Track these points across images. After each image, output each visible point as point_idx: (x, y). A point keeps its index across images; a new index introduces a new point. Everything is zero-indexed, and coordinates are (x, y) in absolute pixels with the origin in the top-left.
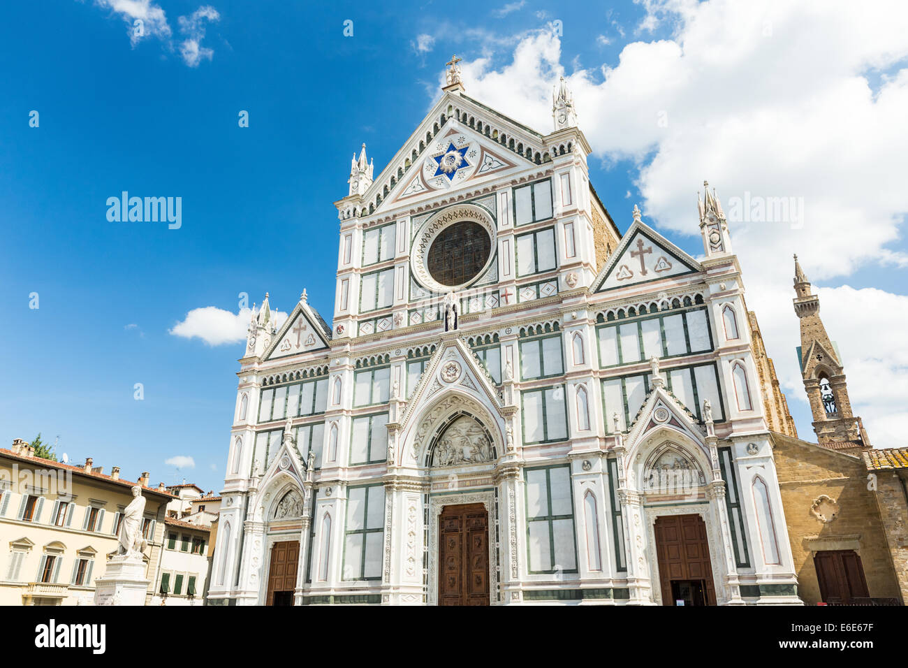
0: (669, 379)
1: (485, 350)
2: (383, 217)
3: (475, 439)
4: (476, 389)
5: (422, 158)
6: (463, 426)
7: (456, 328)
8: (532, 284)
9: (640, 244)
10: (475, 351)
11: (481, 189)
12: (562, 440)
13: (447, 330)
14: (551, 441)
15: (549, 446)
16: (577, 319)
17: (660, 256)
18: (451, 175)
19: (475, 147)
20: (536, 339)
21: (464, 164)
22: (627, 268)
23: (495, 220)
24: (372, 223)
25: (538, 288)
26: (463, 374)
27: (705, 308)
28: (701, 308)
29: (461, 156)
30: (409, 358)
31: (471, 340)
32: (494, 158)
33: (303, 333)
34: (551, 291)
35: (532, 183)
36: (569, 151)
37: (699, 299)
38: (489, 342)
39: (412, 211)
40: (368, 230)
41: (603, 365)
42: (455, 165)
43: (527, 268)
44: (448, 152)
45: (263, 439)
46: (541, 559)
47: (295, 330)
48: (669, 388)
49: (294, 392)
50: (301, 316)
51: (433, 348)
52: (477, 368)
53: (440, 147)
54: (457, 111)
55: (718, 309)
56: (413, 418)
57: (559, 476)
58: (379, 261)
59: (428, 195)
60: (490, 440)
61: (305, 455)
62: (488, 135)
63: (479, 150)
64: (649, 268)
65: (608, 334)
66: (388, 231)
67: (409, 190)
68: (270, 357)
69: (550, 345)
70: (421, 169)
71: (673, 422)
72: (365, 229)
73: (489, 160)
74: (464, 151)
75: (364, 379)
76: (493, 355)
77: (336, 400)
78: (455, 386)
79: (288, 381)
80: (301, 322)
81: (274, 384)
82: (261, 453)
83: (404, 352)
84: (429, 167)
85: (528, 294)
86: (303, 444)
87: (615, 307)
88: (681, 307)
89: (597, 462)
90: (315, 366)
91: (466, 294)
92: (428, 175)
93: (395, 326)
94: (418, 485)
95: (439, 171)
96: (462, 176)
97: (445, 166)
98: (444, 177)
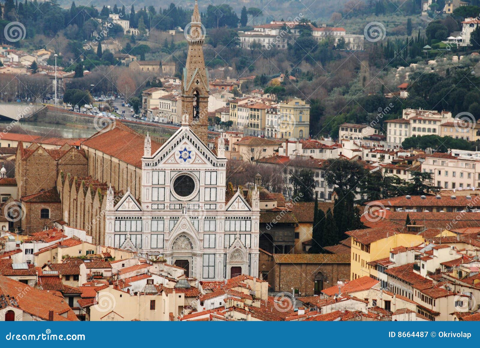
0: (240, 237)
1: (194, 221)
2: (160, 168)
3: (186, 243)
4: (191, 232)
5: (175, 150)
6: (182, 238)
7: (186, 213)
8: (209, 204)
9: (238, 200)
10: (191, 221)
11: (195, 168)
12: (213, 248)
15: (210, 249)
16: (221, 218)
17: (243, 204)
20: (209, 220)
22: (234, 206)
23: (199, 180)
24: (156, 169)
26: (188, 227)
27: (251, 220)
29: (189, 154)
30: (170, 219)
32: (200, 159)
33: (130, 204)
35: (211, 172)
36: (224, 166)
37: (250, 218)
39: (171, 169)
41: (226, 230)
42: (186, 157)
43: (207, 198)
44: (184, 150)
45: (117, 237)
46: (206, 276)
47: (127, 202)
48: (240, 239)
49: (128, 223)
50: (129, 197)
51: (178, 217)
52: (192, 226)
53: (181, 148)
54: (188, 136)
55: (254, 222)
56: (172, 238)
57: (212, 257)
58: (158, 184)
59: (177, 165)
60: (191, 244)
61: (135, 244)
62: (199, 150)
63: (195, 154)
64: (240, 207)
65: (228, 222)
66: (162, 174)
67: (170, 161)
68: (118, 210)
69: (213, 223)
70: (174, 154)
71: (240, 247)
72: (153, 171)
73: (198, 159)
74: (190, 152)
75: (155, 223)
76: (196, 222)
77: (147, 229)
78: (185, 230)
79: (126, 219)
80: (129, 199)
81: (120, 219)
82: (117, 241)
83: (169, 217)
84: (177, 155)
85: (207, 207)
86: (134, 240)
87: (230, 216)
88: (246, 219)
89: (222, 255)
90: (137, 216)
91: (189, 203)
92: (177, 157)
93: (166, 208)
94: (171, 255)
95: (181, 157)
96: (189, 162)
97: (183, 156)
98: (182, 160)
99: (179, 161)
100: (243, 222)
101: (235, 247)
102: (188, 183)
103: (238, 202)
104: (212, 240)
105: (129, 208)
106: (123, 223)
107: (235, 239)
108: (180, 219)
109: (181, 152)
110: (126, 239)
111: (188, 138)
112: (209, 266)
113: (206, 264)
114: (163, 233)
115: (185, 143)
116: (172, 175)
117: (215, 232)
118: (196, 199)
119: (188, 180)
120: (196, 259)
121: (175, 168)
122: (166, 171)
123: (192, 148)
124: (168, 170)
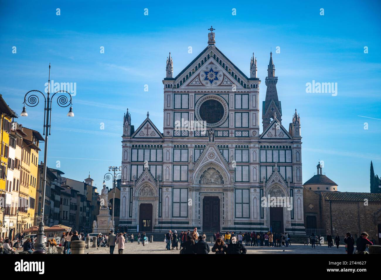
0: (279, 169)
1: (223, 150)
2: (183, 91)
3: (215, 177)
4: (220, 163)
5: (199, 70)
6: (211, 172)
7: (213, 141)
8: (240, 131)
9: (275, 126)
10: (220, 150)
11: (223, 91)
12: (247, 182)
13: (210, 141)
14: (244, 182)
15: (243, 183)
16: (255, 147)
17: (281, 131)
18: (211, 82)
19: (221, 73)
20: (240, 150)
21: (216, 79)
22: (271, 133)
23: (228, 105)
24: (178, 92)
25: (242, 132)
26: (216, 157)
27: (291, 150)
28: (290, 150)
29: (216, 75)
30: (195, 148)
31: (218, 146)
32: (229, 80)
33: (149, 130)
34: (246, 134)
35: (242, 94)
36: (256, 87)
37: (290, 147)
38: (225, 148)
39: (195, 92)
40: (176, 94)
41: (261, 161)
42: (213, 78)
43: (238, 125)
44: (210, 71)
45: (134, 168)
46: (239, 214)
47: (145, 128)
48: (279, 171)
49: (147, 152)
50: (148, 123)
51: (205, 146)
52: (221, 156)
53: (207, 68)
54: (215, 55)
55: (295, 152)
56: (198, 169)
57: (246, 192)
58: (181, 108)
59: (202, 87)
60: (221, 178)
61: (154, 176)
62: (227, 70)
63: (222, 75)
64: (277, 134)
65: (263, 152)
66: (185, 97)
67: (194, 83)
68: (135, 137)
69: (245, 152)
70: (199, 75)
71: (279, 181)
72: (175, 93)
73: (226, 80)
74: (217, 73)
75: (177, 152)
76: (225, 152)
77: (168, 159)
78: (213, 160)
79: (144, 148)
80: (148, 125)
81: (138, 148)
82: (134, 173)
83: (194, 145)
84: (202, 76)
85: (239, 134)
86: (153, 171)
87: (266, 144)
88: (285, 149)
89: (258, 190)
90: (156, 144)
91: (217, 129)
92: (202, 79)
93: (190, 136)
94: (198, 190)
95: (206, 79)
96: (216, 83)
97: (209, 77)
98: (208, 81)
99: (204, 82)
100: (282, 152)
101: (273, 181)
102: (216, 109)
103: (275, 129)
104: (245, 172)
105: (147, 135)
106: (141, 152)
107: (273, 171)
108: (207, 147)
109: (206, 73)
110: (144, 170)
111: (214, 58)
112: (242, 203)
113: (239, 200)
114: (187, 163)
115: (211, 63)
116: (197, 98)
117: (248, 164)
118: (226, 125)
119: (216, 104)
120: (227, 194)
121: (200, 91)
122: (190, 94)
123: (220, 68)
124: (192, 92)
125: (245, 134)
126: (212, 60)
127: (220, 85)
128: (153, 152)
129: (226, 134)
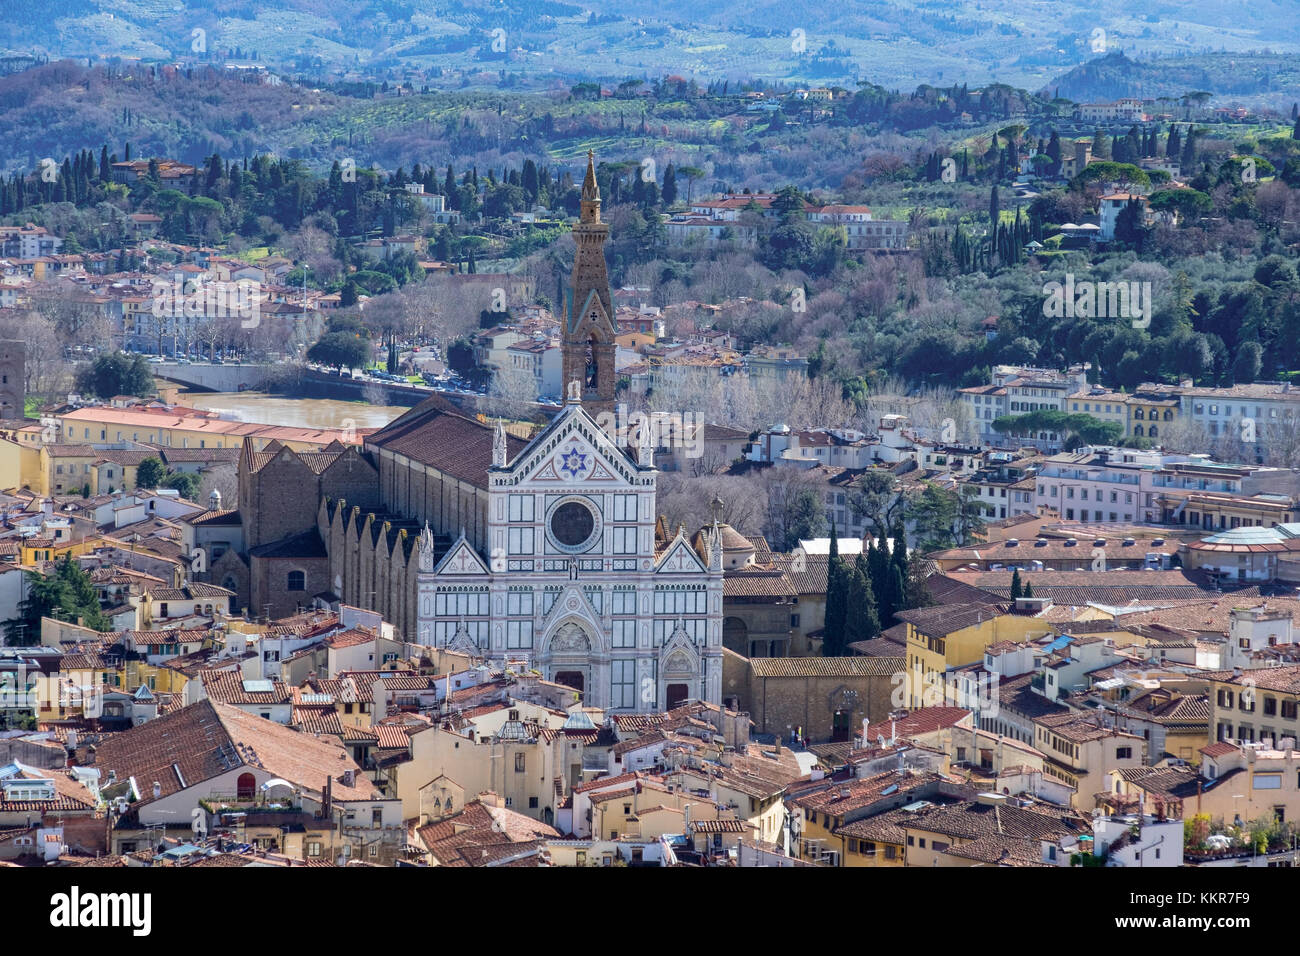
0: (685, 624)
1: (592, 593)
2: (525, 489)
3: (576, 637)
4: (587, 616)
5: (554, 452)
6: (569, 629)
7: (576, 578)
8: (621, 560)
9: (681, 551)
10: (587, 593)
11: (594, 489)
12: (632, 647)
13: (571, 578)
14: (626, 647)
15: (625, 650)
16: (647, 587)
17: (690, 559)
18: (574, 473)
19: (590, 457)
20: (621, 592)
21: (583, 467)
22: (673, 562)
23: (602, 513)
24: (517, 491)
25: (625, 562)
26: (580, 606)
27: (706, 592)
28: (704, 592)
30: (545, 590)
31: (585, 587)
32: (604, 470)
33: (466, 561)
34: (632, 566)
35: (626, 495)
36: (652, 484)
37: (704, 587)
38: (596, 590)
39: (546, 491)
40: (513, 496)
41: (656, 612)
43: (619, 549)
45: (441, 626)
46: (617, 702)
47: (459, 557)
48: (685, 629)
49: (462, 599)
50: (464, 547)
51: (561, 587)
52: (589, 604)
53: (567, 448)
54: (580, 425)
55: (713, 596)
56: (549, 627)
57: (629, 665)
58: (522, 521)
59: (558, 483)
60: (587, 640)
61: (475, 640)
62: (601, 452)
63: (593, 461)
64: (685, 565)
65: (660, 597)
66: (528, 501)
67: (544, 475)
68: (442, 573)
69: (630, 597)
70: (552, 460)
71: (685, 645)
72: (510, 493)
73: (600, 470)
75: (515, 598)
76: (597, 597)
77: (499, 611)
78: (575, 613)
79: (456, 591)
80: (463, 552)
81: (445, 591)
82: (441, 635)
83: (543, 587)
84: (559, 462)
85: (619, 565)
86: (473, 633)
87: (665, 583)
88: (696, 589)
89: (650, 661)
90: (479, 585)
91: (582, 557)
92: (558, 467)
93: (536, 569)
94: (548, 661)
95: (565, 467)
96: (582, 476)
97: (569, 465)
98: (569, 473)
99: (561, 474)
100: (691, 596)
101: (675, 645)
102: (580, 519)
103: (681, 556)
104: (629, 632)
105: (463, 569)
106: (452, 598)
107: (675, 629)
108: (566, 589)
109: (565, 457)
110: (457, 631)
111: (580, 430)
112: (623, 684)
113: (617, 679)
114: (531, 617)
115: (574, 439)
116: (549, 503)
117: (635, 616)
118: (597, 549)
119: (579, 511)
120: (598, 669)
121: (555, 489)
122: (537, 495)
123: (588, 448)
124: (540, 492)
125: (630, 565)
126: (575, 432)
127: (588, 479)
128: (473, 598)
129: (597, 565)
